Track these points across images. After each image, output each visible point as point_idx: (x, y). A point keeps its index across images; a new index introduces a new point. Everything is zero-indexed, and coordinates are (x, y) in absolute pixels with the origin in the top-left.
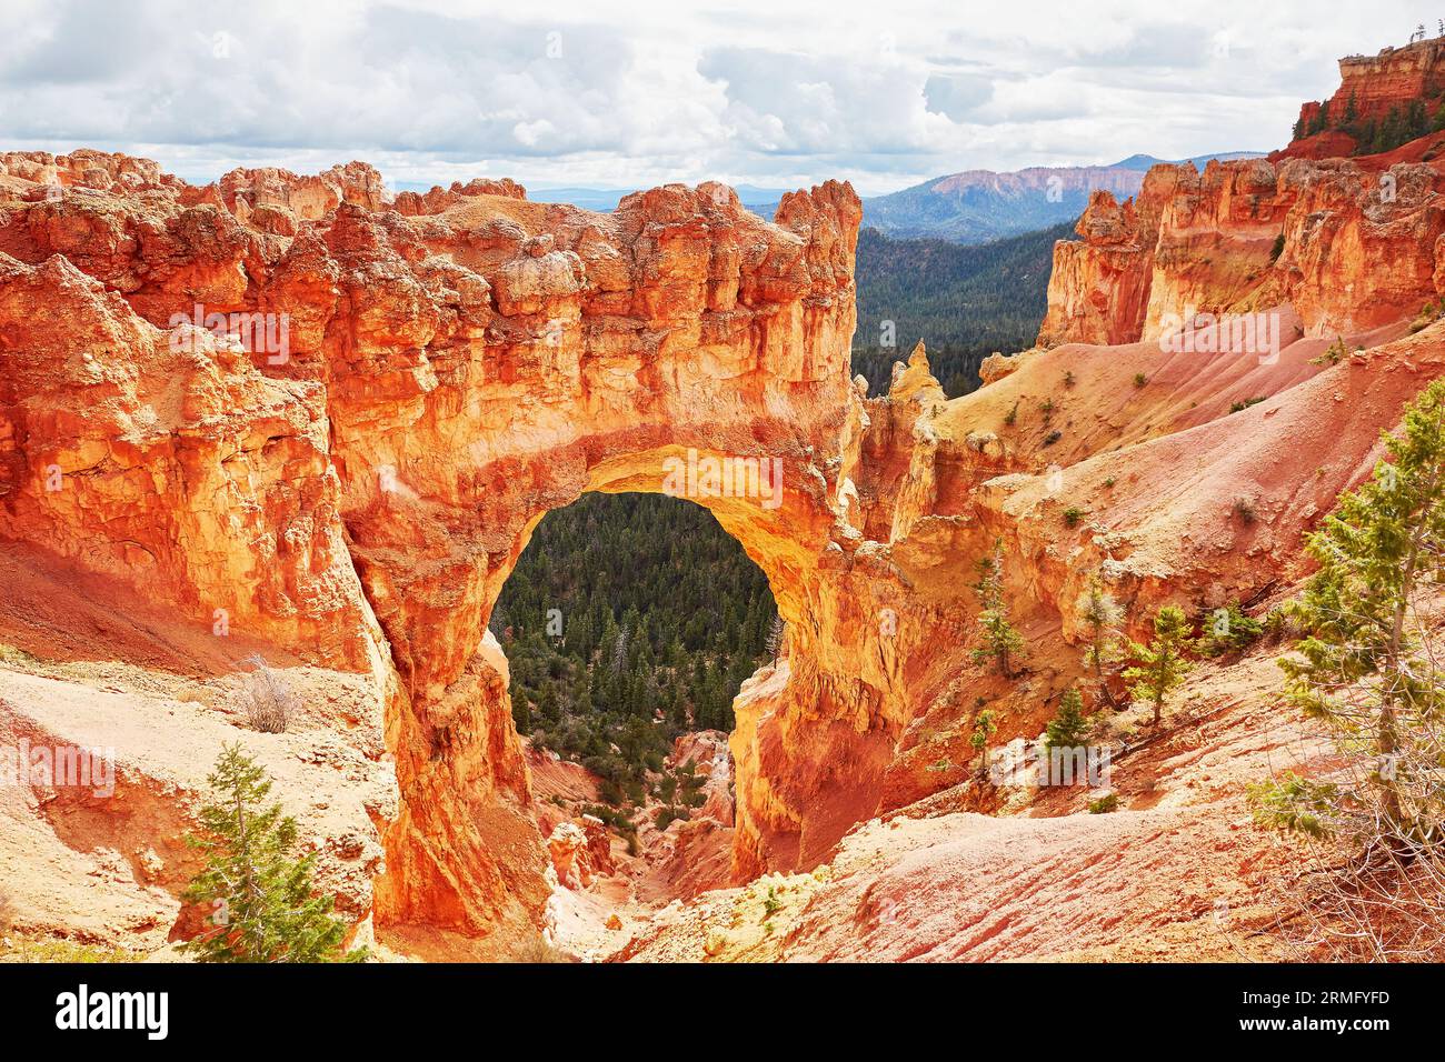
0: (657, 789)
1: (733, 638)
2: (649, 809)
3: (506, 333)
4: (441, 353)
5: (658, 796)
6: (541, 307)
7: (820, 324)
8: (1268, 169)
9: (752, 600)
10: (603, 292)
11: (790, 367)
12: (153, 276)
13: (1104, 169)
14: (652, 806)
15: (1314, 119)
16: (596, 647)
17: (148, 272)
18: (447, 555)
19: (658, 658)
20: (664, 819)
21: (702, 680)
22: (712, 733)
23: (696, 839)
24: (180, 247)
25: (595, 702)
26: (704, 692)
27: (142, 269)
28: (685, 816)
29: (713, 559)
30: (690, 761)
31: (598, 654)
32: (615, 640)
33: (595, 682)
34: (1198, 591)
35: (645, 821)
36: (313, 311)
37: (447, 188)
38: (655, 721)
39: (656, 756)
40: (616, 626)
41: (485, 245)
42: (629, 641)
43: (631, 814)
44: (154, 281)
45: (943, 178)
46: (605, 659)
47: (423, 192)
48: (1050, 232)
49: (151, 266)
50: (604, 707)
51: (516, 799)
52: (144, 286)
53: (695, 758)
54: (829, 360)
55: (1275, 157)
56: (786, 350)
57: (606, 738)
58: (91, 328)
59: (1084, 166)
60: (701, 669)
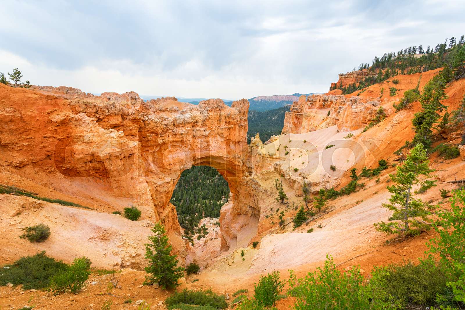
0: (197, 231)
1: (212, 197)
2: (195, 236)
3: (176, 131)
4: (163, 135)
5: (197, 232)
6: (184, 125)
7: (241, 130)
8: (326, 96)
9: (216, 189)
10: (197, 122)
11: (235, 138)
12: (100, 117)
13: (289, 96)
14: (197, 235)
15: (334, 87)
16: (182, 200)
17: (99, 117)
18: (165, 180)
19: (196, 202)
20: (199, 238)
21: (206, 206)
22: (208, 218)
23: (209, 242)
24: (107, 111)
25: (182, 212)
26: (206, 209)
27: (98, 116)
28: (204, 237)
29: (208, 180)
30: (204, 224)
31: (182, 201)
32: (186, 198)
33: (182, 207)
34: (324, 185)
35: (195, 238)
36: (137, 126)
37: (160, 98)
38: (196, 216)
39: (196, 223)
40: (187, 195)
41: (171, 111)
42: (189, 199)
43: (192, 237)
44: (100, 119)
45: (256, 97)
46: (184, 202)
47: (156, 99)
48: (278, 109)
49: (100, 115)
50: (184, 213)
51: (178, 234)
52: (98, 119)
53: (205, 224)
54: (243, 137)
55: (327, 94)
56: (234, 135)
57: (186, 220)
58: (90, 129)
59: (285, 95)
60: (206, 204)
